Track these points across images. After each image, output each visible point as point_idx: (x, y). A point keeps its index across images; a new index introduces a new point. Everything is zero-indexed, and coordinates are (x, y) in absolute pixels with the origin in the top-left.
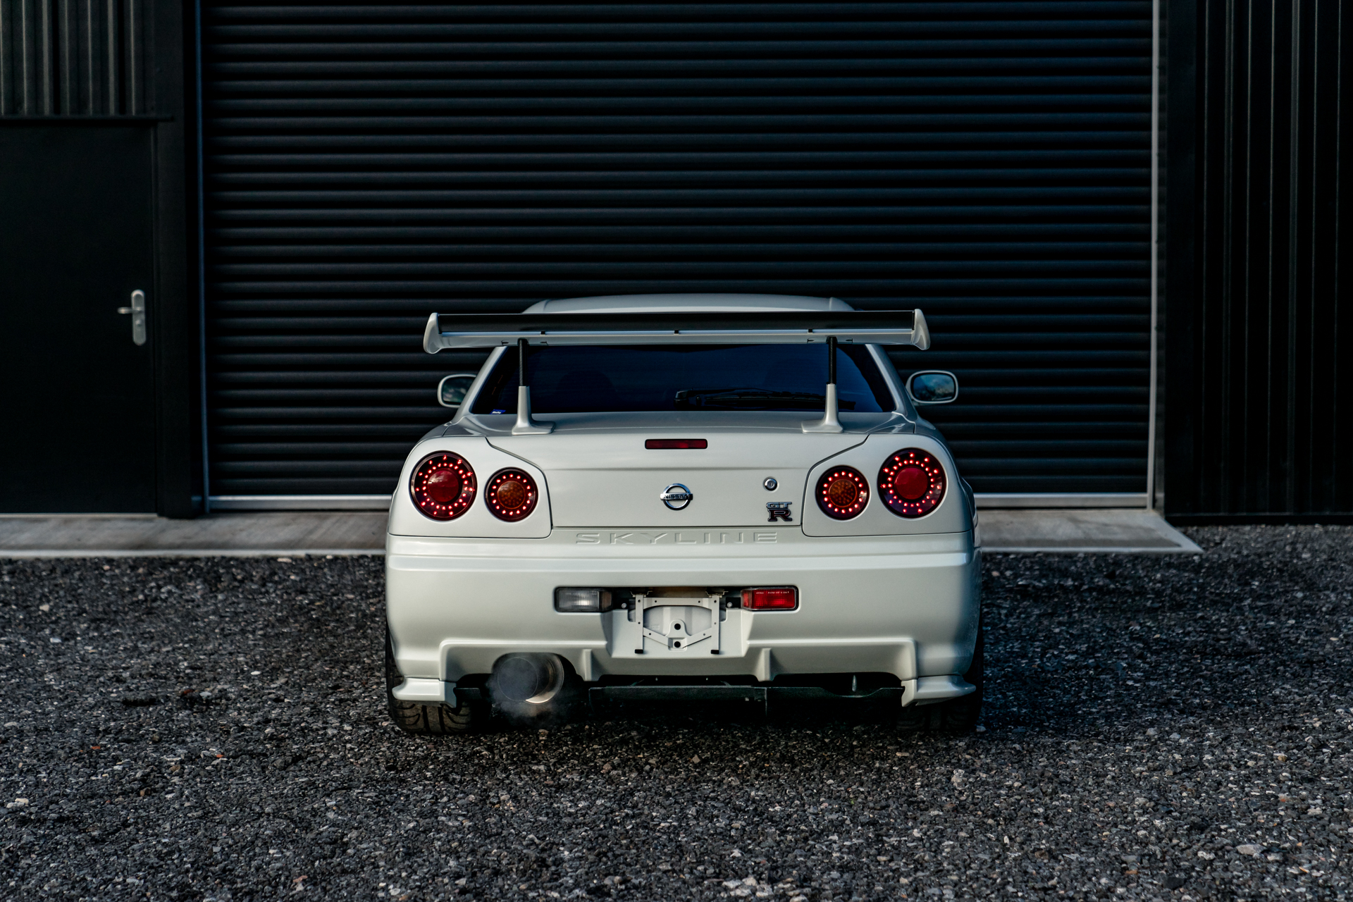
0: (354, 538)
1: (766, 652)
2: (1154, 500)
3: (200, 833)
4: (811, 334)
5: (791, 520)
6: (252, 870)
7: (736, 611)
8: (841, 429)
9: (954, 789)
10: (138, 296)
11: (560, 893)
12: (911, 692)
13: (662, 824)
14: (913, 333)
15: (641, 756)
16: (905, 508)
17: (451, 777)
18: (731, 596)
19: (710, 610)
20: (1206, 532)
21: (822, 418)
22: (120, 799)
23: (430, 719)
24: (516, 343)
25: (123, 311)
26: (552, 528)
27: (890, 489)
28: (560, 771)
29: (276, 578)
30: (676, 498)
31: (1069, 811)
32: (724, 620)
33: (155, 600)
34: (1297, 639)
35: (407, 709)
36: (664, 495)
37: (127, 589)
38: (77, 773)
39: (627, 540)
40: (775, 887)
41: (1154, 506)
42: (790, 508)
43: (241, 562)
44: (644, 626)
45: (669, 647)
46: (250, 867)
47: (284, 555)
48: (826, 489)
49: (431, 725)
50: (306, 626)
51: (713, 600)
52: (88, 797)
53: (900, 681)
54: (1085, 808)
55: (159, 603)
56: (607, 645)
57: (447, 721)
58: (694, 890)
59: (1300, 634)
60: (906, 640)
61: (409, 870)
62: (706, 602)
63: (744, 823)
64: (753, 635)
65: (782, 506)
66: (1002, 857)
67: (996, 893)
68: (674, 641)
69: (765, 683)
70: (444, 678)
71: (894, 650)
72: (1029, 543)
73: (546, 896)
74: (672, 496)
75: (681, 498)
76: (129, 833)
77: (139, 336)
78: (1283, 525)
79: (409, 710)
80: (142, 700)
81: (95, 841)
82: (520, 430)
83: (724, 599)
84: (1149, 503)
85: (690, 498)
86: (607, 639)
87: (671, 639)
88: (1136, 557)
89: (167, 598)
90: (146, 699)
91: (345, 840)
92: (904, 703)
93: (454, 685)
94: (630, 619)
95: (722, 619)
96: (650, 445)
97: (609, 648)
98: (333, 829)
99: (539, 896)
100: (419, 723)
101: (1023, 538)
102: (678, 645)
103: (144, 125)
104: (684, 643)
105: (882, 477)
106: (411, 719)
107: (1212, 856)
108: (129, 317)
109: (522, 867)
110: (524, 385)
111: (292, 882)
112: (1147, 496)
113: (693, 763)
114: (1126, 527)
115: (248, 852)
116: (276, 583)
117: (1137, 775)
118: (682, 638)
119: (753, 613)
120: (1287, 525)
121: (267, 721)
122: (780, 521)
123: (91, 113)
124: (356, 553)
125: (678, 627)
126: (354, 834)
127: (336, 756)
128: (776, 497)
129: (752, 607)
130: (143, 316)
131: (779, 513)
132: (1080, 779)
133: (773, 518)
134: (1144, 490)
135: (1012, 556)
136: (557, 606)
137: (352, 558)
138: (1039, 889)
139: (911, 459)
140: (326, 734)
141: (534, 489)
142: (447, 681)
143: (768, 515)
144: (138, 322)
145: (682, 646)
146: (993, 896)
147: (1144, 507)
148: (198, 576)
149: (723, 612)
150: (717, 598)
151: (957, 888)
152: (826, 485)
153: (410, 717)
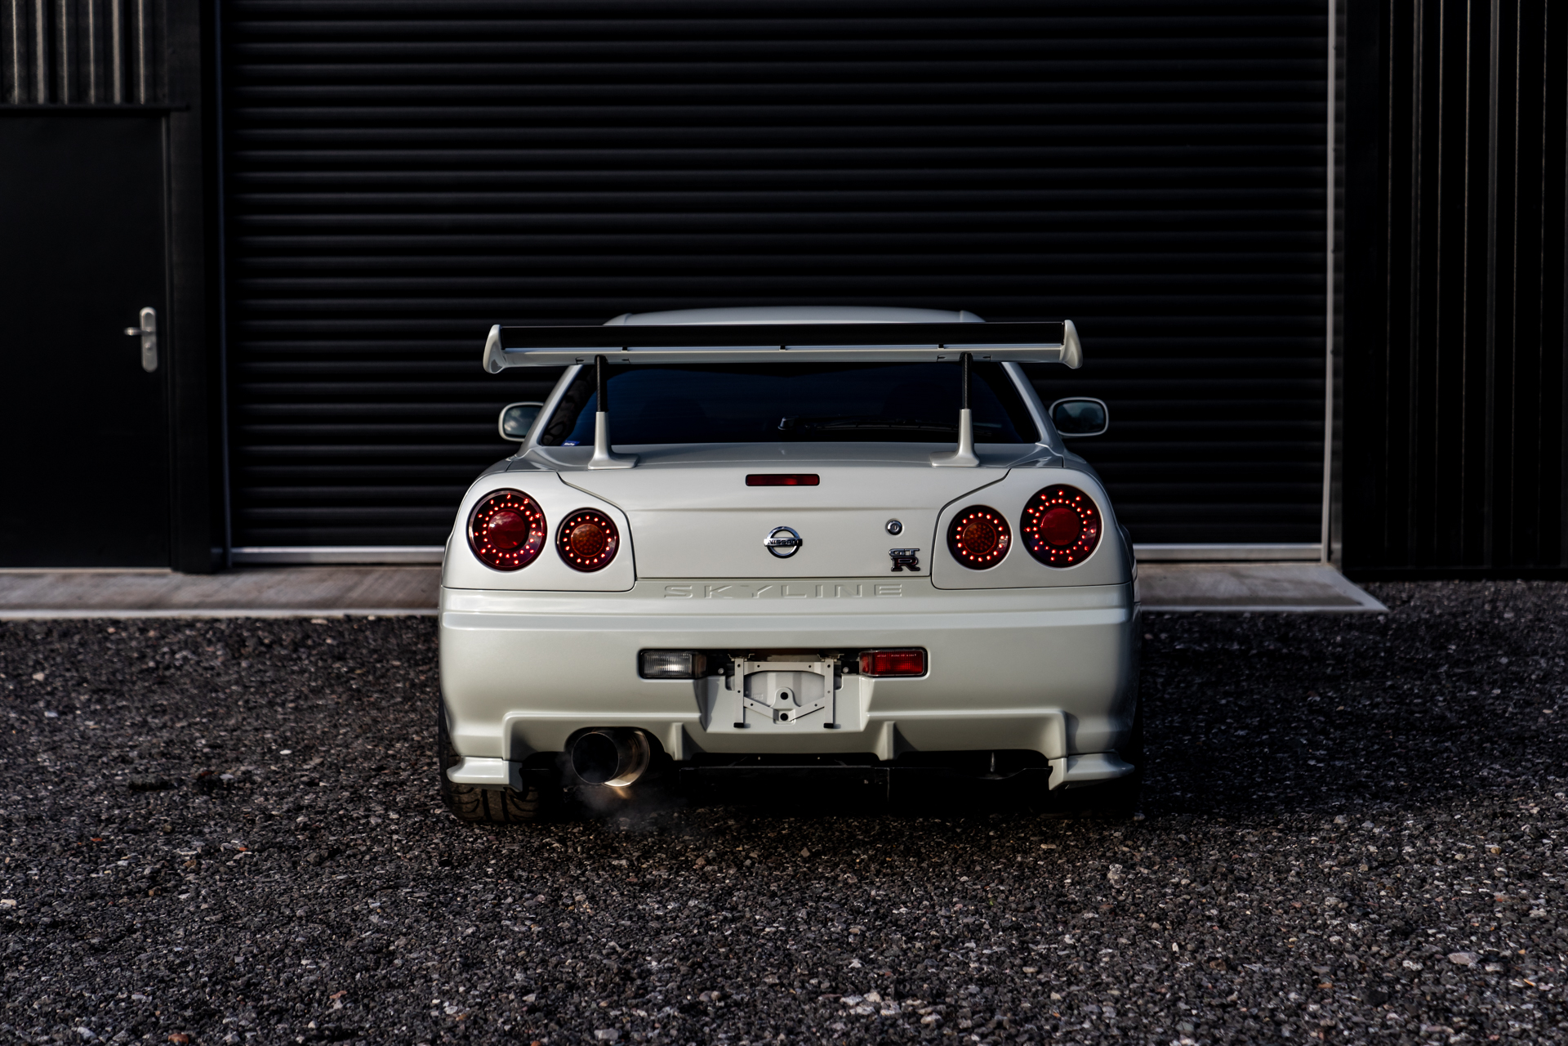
0: (400, 596)
1: (888, 726)
2: (1330, 552)
3: (219, 941)
4: (942, 349)
5: (918, 569)
6: (281, 984)
7: (853, 677)
8: (976, 462)
9: (1111, 887)
10: (148, 315)
11: (647, 1011)
12: (1059, 774)
13: (767, 930)
14: (1062, 348)
15: (741, 849)
16: (1053, 555)
17: (516, 874)
18: (849, 660)
19: (822, 677)
20: (1390, 589)
21: (955, 451)
22: (125, 899)
23: (491, 805)
24: (593, 362)
25: (131, 332)
26: (636, 579)
27: (1036, 533)
28: (644, 866)
29: (310, 642)
30: (783, 544)
31: (1248, 912)
32: (839, 687)
33: (168, 668)
34: (1505, 711)
35: (464, 793)
36: (767, 541)
37: (136, 655)
38: (74, 869)
39: (725, 594)
40: (903, 1004)
41: (1329, 559)
42: (918, 555)
43: (269, 624)
44: (745, 695)
45: (775, 720)
46: (279, 981)
47: (319, 615)
48: (960, 533)
49: (492, 812)
50: (344, 697)
51: (826, 664)
52: (87, 898)
53: (1047, 760)
54: (1267, 909)
55: (172, 671)
56: (700, 718)
57: (512, 808)
58: (807, 1007)
59: (1508, 705)
60: (1054, 711)
61: (468, 985)
62: (818, 667)
63: (863, 928)
64: (873, 706)
65: (908, 553)
66: (1171, 968)
67: (1166, 1011)
68: (781, 713)
69: (887, 763)
70: (509, 757)
71: (1040, 723)
72: (1186, 601)
73: (631, 1015)
74: (779, 542)
75: (788, 543)
76: (135, 940)
77: (149, 360)
78: (1479, 580)
79: (466, 796)
80: (151, 784)
81: (95, 950)
82: (598, 463)
83: (840, 663)
84: (1323, 555)
85: (797, 543)
86: (701, 711)
87: (776, 711)
88: (1310, 617)
89: (182, 666)
90: (156, 782)
91: (392, 948)
92: (1052, 786)
93: (520, 766)
94: (728, 687)
95: (837, 686)
96: (752, 480)
97: (705, 721)
98: (377, 935)
99: (622, 1014)
100: (478, 810)
101: (1179, 595)
102: (785, 717)
103: (153, 114)
104: (792, 715)
105: (1026, 519)
106: (469, 806)
107: (1419, 967)
108: (137, 339)
109: (601, 981)
110: (602, 411)
111: (328, 999)
112: (1321, 548)
113: (802, 856)
114: (1298, 583)
115: (276, 963)
116: (309, 648)
117: (1326, 870)
118: (790, 710)
119: (874, 680)
120: (1484, 581)
121: (298, 809)
122: (906, 571)
123: (93, 100)
124: (403, 613)
125: (784, 696)
126: (402, 941)
127: (381, 849)
128: (901, 542)
129: (872, 673)
130: (154, 339)
131: (904, 561)
132: (1259, 875)
133: (897, 568)
134: (1318, 540)
135: (1167, 617)
136: (642, 673)
137: (398, 619)
138: (1217, 1006)
139: (1060, 497)
140: (368, 823)
141: (615, 532)
142: (511, 761)
143: (891, 564)
144: (148, 344)
145: (789, 719)
146: (1162, 1014)
147: (1318, 560)
148: (219, 640)
149: (838, 679)
150: (831, 662)
151: (1119, 1005)
152: (959, 529)
153: (467, 803)
